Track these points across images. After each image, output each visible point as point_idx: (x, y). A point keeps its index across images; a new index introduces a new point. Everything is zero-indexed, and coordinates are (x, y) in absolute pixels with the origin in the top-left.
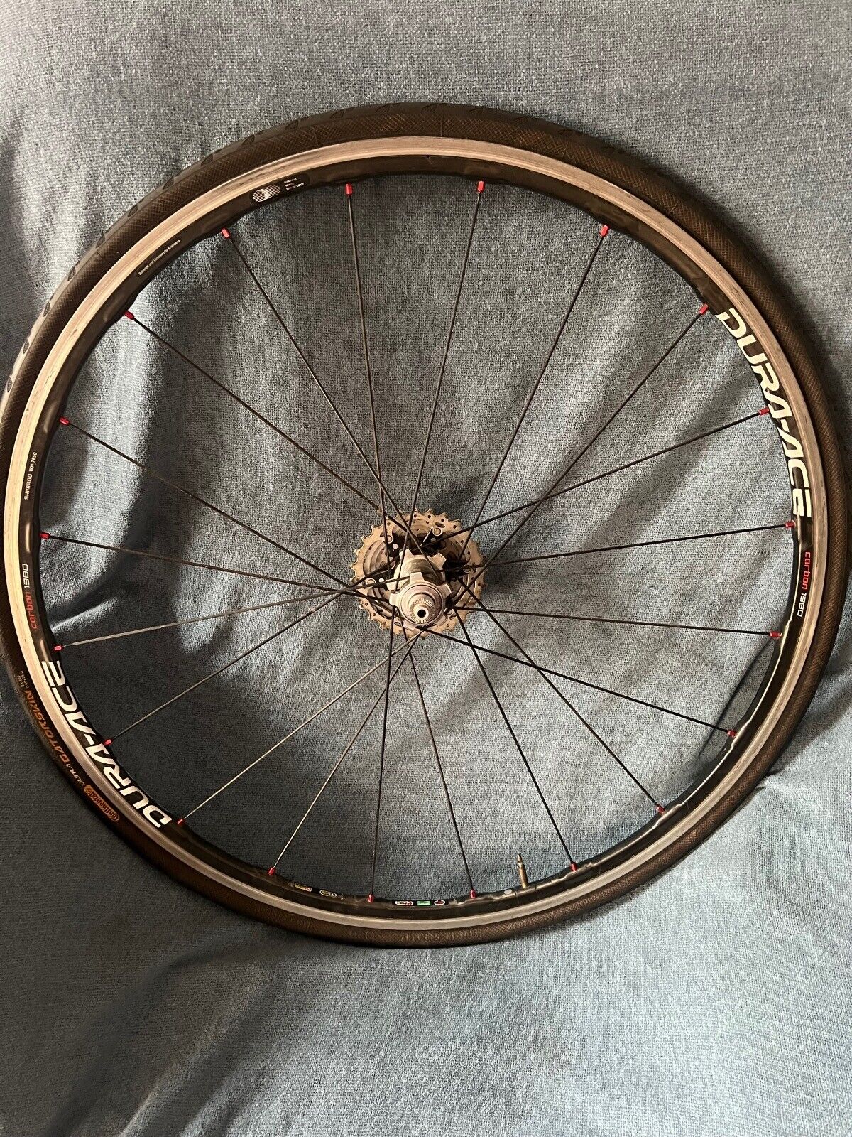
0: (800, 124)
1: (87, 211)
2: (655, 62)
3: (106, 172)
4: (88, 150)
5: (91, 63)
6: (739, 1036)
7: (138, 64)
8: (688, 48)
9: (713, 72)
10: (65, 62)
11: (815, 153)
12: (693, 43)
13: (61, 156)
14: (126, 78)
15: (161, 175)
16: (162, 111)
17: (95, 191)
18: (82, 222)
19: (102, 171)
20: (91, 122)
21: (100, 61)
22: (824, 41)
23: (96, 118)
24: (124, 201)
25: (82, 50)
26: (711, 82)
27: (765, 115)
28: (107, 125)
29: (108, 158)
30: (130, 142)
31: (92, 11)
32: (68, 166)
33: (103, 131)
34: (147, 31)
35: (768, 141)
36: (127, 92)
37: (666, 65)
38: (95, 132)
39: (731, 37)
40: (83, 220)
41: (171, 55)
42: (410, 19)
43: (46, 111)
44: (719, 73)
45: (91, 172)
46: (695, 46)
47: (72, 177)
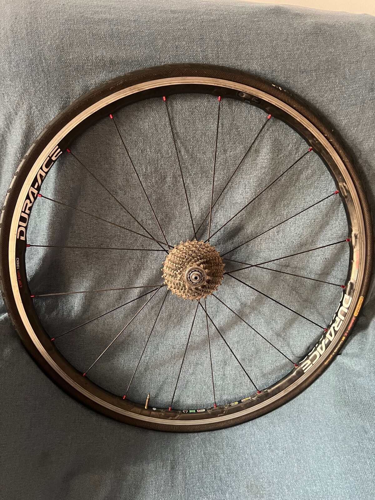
0: (328, 82)
1: (27, 122)
2: (269, 59)
3: (36, 105)
4: (28, 96)
5: (30, 59)
6: (345, 472)
7: (51, 59)
8: (281, 53)
9: (292, 62)
10: (17, 58)
11: (335, 93)
12: (283, 51)
13: (15, 99)
14: (45, 65)
15: (61, 105)
16: (62, 78)
17: (30, 114)
18: (24, 127)
19: (34, 104)
20: (29, 84)
21: (34, 58)
22: (333, 50)
23: (32, 82)
24: (44, 117)
25: (25, 54)
26: (292, 66)
27: (314, 78)
28: (37, 84)
29: (37, 99)
30: (47, 91)
31: (29, 38)
32: (18, 103)
33: (35, 87)
34: (55, 45)
35: (317, 88)
36: (46, 70)
37: (273, 60)
38: (31, 88)
39: (298, 49)
40: (25, 126)
41: (66, 54)
42: (168, 42)
43: (9, 79)
44: (295, 63)
45: (29, 105)
46: (284, 53)
47: (20, 107)
